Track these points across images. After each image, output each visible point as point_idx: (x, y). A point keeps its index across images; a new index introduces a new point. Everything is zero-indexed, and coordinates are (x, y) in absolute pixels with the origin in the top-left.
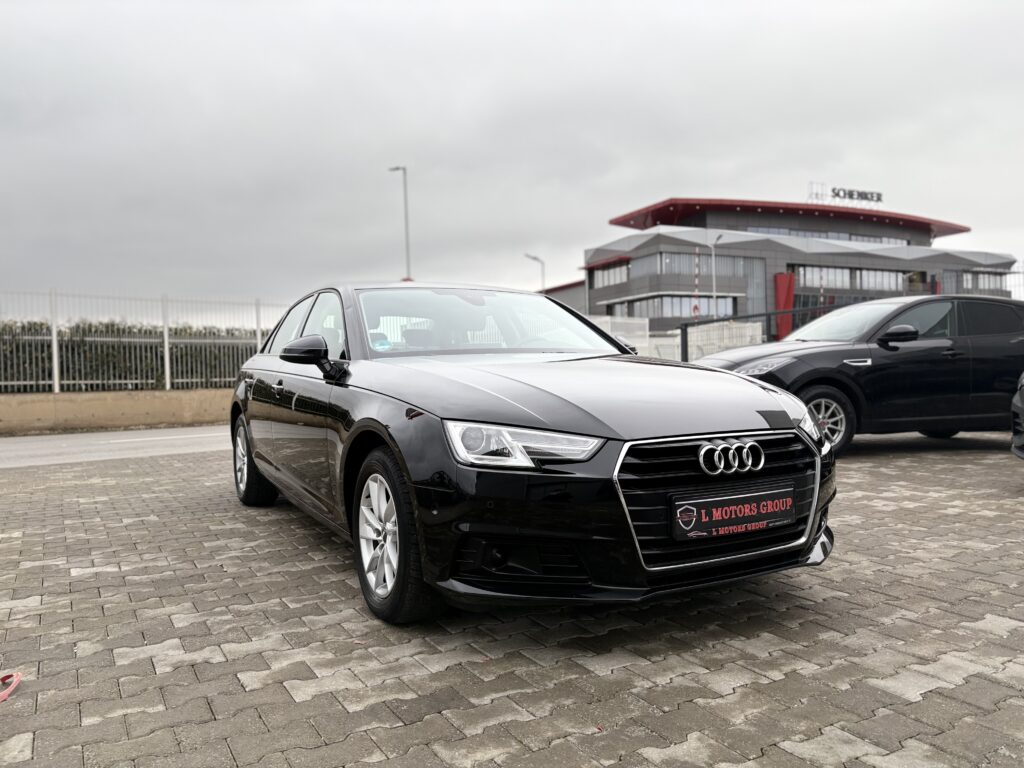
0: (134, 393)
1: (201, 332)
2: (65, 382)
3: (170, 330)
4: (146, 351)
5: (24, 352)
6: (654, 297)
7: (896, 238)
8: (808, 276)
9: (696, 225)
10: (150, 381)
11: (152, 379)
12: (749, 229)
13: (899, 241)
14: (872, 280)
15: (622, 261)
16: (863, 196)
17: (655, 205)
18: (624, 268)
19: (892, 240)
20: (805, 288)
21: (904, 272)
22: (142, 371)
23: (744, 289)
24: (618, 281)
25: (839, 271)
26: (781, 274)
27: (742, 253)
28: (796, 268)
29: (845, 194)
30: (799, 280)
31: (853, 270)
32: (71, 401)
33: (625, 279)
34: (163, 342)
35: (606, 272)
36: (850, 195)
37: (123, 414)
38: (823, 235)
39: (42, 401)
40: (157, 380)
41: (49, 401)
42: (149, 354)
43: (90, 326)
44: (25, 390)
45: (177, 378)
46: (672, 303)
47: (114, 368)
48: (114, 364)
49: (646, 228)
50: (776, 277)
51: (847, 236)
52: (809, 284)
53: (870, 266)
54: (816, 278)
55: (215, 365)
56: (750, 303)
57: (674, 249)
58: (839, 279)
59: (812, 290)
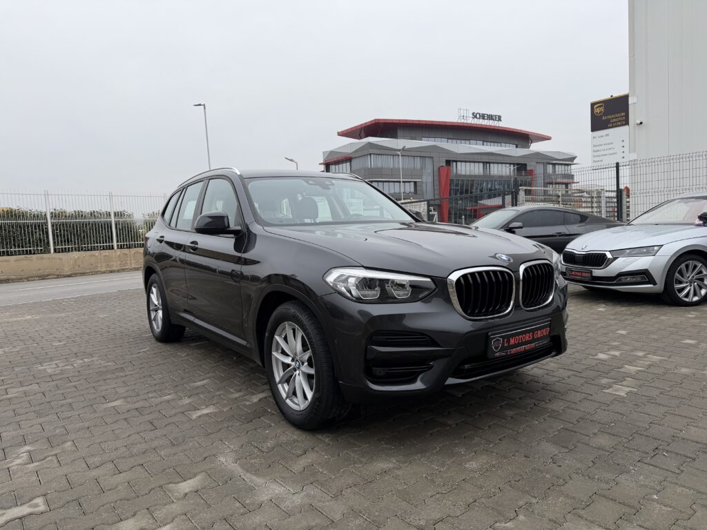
0: (29, 256)
1: (72, 214)
3: (52, 213)
4: (36, 229)
7: (509, 143)
8: (459, 168)
9: (391, 138)
11: (41, 247)
12: (423, 139)
13: (511, 146)
14: (496, 170)
15: (347, 160)
16: (490, 117)
18: (348, 164)
19: (507, 145)
20: (457, 175)
21: (514, 164)
22: (33, 242)
23: (420, 176)
25: (477, 164)
26: (442, 166)
27: (419, 154)
28: (451, 163)
29: (480, 116)
30: (453, 170)
31: (483, 162)
34: (47, 222)
35: (337, 166)
36: (483, 117)
38: (468, 142)
40: (45, 247)
42: (38, 231)
45: (58, 245)
47: (14, 240)
48: (14, 237)
49: (361, 138)
50: (439, 169)
51: (481, 142)
52: (459, 172)
53: (494, 161)
54: (464, 169)
55: (84, 236)
56: (424, 185)
57: (379, 152)
58: (476, 169)
59: (461, 176)
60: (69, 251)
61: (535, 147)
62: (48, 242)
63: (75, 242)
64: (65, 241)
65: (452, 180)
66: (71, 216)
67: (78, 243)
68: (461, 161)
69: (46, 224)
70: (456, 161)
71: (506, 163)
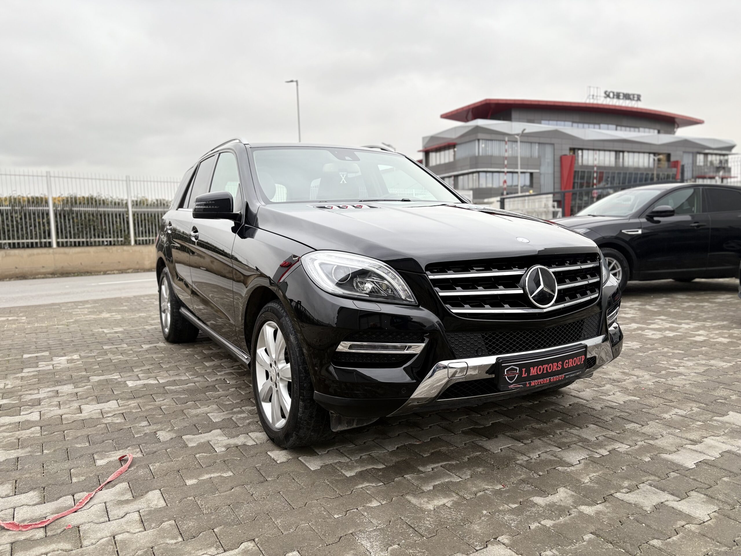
0: (109, 248)
1: (154, 203)
2: (60, 240)
3: (133, 201)
4: (116, 217)
5: (30, 219)
6: (473, 173)
7: (650, 128)
8: (585, 157)
9: (504, 119)
10: (120, 239)
11: (121, 237)
12: (543, 122)
13: (652, 131)
14: (631, 160)
15: (450, 146)
16: (627, 97)
17: (474, 104)
18: (451, 151)
19: (647, 130)
20: (583, 166)
21: (655, 154)
22: (114, 232)
23: (538, 166)
24: (447, 161)
25: (607, 153)
26: (565, 155)
27: (537, 140)
28: (576, 151)
29: (614, 95)
30: (578, 160)
31: (617, 152)
32: (65, 253)
33: (452, 159)
34: (128, 211)
35: (438, 154)
36: (618, 96)
37: (102, 263)
38: (597, 126)
39: (45, 254)
40: (125, 239)
41: (49, 254)
42: (118, 220)
43: (76, 198)
44: (32, 246)
45: (139, 236)
46: (486, 177)
47: (94, 230)
48: (94, 226)
49: (468, 121)
50: (561, 158)
51: (614, 126)
52: (585, 162)
53: (630, 149)
54: (591, 159)
56: (542, 177)
57: (489, 137)
58: (606, 159)
59: (587, 166)
62: (129, 233)
64: (146, 232)
66: (153, 205)
68: (588, 149)
69: (127, 213)
71: (644, 153)
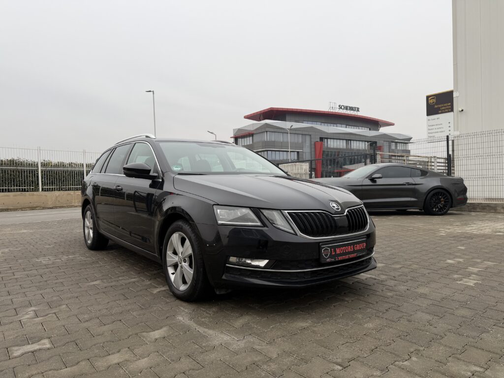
0: (24, 193)
3: (41, 163)
6: (263, 151)
8: (329, 143)
9: (281, 119)
10: (31, 188)
12: (304, 122)
13: (366, 129)
14: (355, 145)
15: (250, 135)
16: (352, 109)
17: (264, 110)
18: (251, 138)
19: (363, 128)
20: (327, 148)
21: (368, 142)
22: (27, 183)
23: (302, 148)
24: (248, 144)
25: (341, 141)
26: (317, 142)
27: (301, 132)
28: (324, 139)
29: (344, 107)
30: (325, 145)
33: (251, 143)
35: (243, 140)
36: (346, 108)
37: (18, 203)
38: (335, 125)
40: (35, 187)
42: (31, 175)
45: (45, 186)
46: (272, 153)
48: (14, 179)
49: (260, 120)
50: (315, 143)
51: (345, 126)
52: (329, 146)
53: (354, 139)
54: (332, 144)
55: (64, 180)
56: (304, 154)
57: (272, 130)
58: (341, 144)
59: (330, 148)
60: (52, 190)
61: (383, 130)
62: (38, 184)
63: (57, 184)
64: (50, 183)
65: (324, 151)
66: (56, 166)
67: (59, 185)
68: (330, 139)
69: (37, 170)
70: (327, 138)
71: (362, 141)
